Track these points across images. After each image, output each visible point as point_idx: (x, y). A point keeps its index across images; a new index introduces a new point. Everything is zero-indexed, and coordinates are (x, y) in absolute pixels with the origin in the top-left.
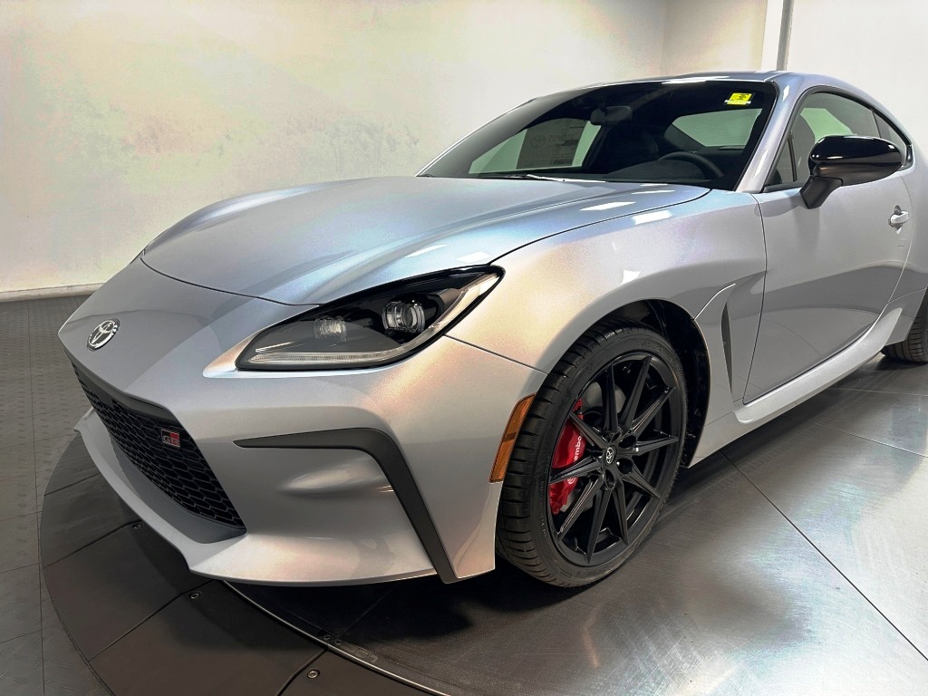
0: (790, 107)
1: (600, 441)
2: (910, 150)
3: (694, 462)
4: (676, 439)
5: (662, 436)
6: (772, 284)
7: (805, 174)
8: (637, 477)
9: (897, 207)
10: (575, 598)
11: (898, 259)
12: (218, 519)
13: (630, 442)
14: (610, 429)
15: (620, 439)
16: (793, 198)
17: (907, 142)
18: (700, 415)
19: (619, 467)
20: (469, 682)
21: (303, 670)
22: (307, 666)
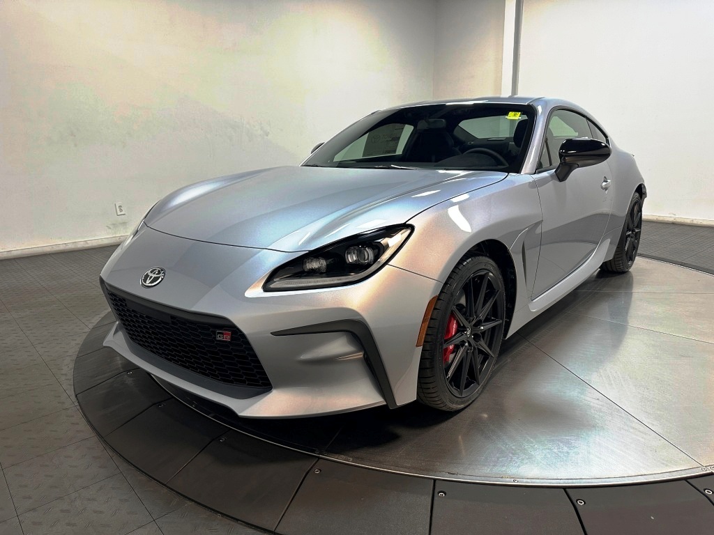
0: (544, 120)
1: (466, 323)
2: (607, 141)
3: (509, 335)
4: (501, 321)
5: (493, 320)
6: (545, 227)
7: (557, 161)
8: (483, 345)
9: (605, 177)
10: (455, 417)
11: (606, 209)
12: (248, 384)
13: (479, 323)
14: (470, 316)
15: (474, 322)
16: (552, 176)
17: (606, 136)
18: (511, 307)
19: (474, 338)
20: (409, 465)
21: (310, 469)
22: (312, 468)
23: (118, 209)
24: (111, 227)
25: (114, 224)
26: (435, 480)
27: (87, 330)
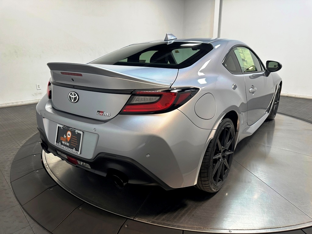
21: (123, 225)
22: (123, 224)
23: (38, 87)
24: (34, 95)
25: (35, 94)
26: (183, 231)
27: (19, 147)
